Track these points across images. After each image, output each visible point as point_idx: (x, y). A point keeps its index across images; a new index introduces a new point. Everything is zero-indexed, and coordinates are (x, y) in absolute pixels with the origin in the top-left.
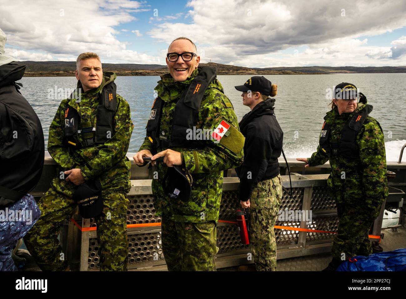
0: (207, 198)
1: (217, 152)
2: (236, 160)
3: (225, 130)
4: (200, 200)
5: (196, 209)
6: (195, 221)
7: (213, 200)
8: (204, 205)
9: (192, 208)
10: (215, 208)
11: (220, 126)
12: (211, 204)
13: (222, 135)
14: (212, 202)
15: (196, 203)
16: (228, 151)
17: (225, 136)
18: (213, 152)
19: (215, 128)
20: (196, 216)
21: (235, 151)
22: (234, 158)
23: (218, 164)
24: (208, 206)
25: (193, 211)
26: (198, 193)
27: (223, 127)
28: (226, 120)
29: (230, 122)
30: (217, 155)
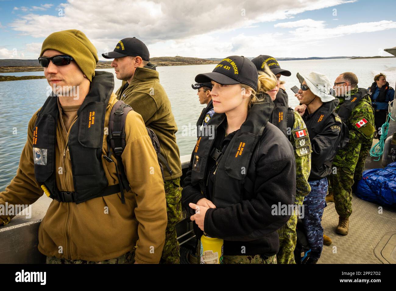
0: (347, 156)
1: (357, 133)
2: (367, 140)
3: (364, 123)
4: (343, 156)
5: (339, 159)
6: (337, 165)
7: (350, 157)
8: (344, 158)
9: (338, 158)
10: (350, 162)
11: (362, 121)
12: (348, 159)
13: (361, 125)
14: (349, 158)
15: (340, 156)
16: (363, 134)
17: (363, 126)
18: (354, 132)
19: (358, 121)
20: (339, 163)
21: (367, 135)
22: (365, 138)
23: (355, 139)
24: (346, 159)
25: (337, 160)
26: (342, 152)
27: (363, 122)
28: (366, 119)
29: (368, 120)
30: (356, 134)
